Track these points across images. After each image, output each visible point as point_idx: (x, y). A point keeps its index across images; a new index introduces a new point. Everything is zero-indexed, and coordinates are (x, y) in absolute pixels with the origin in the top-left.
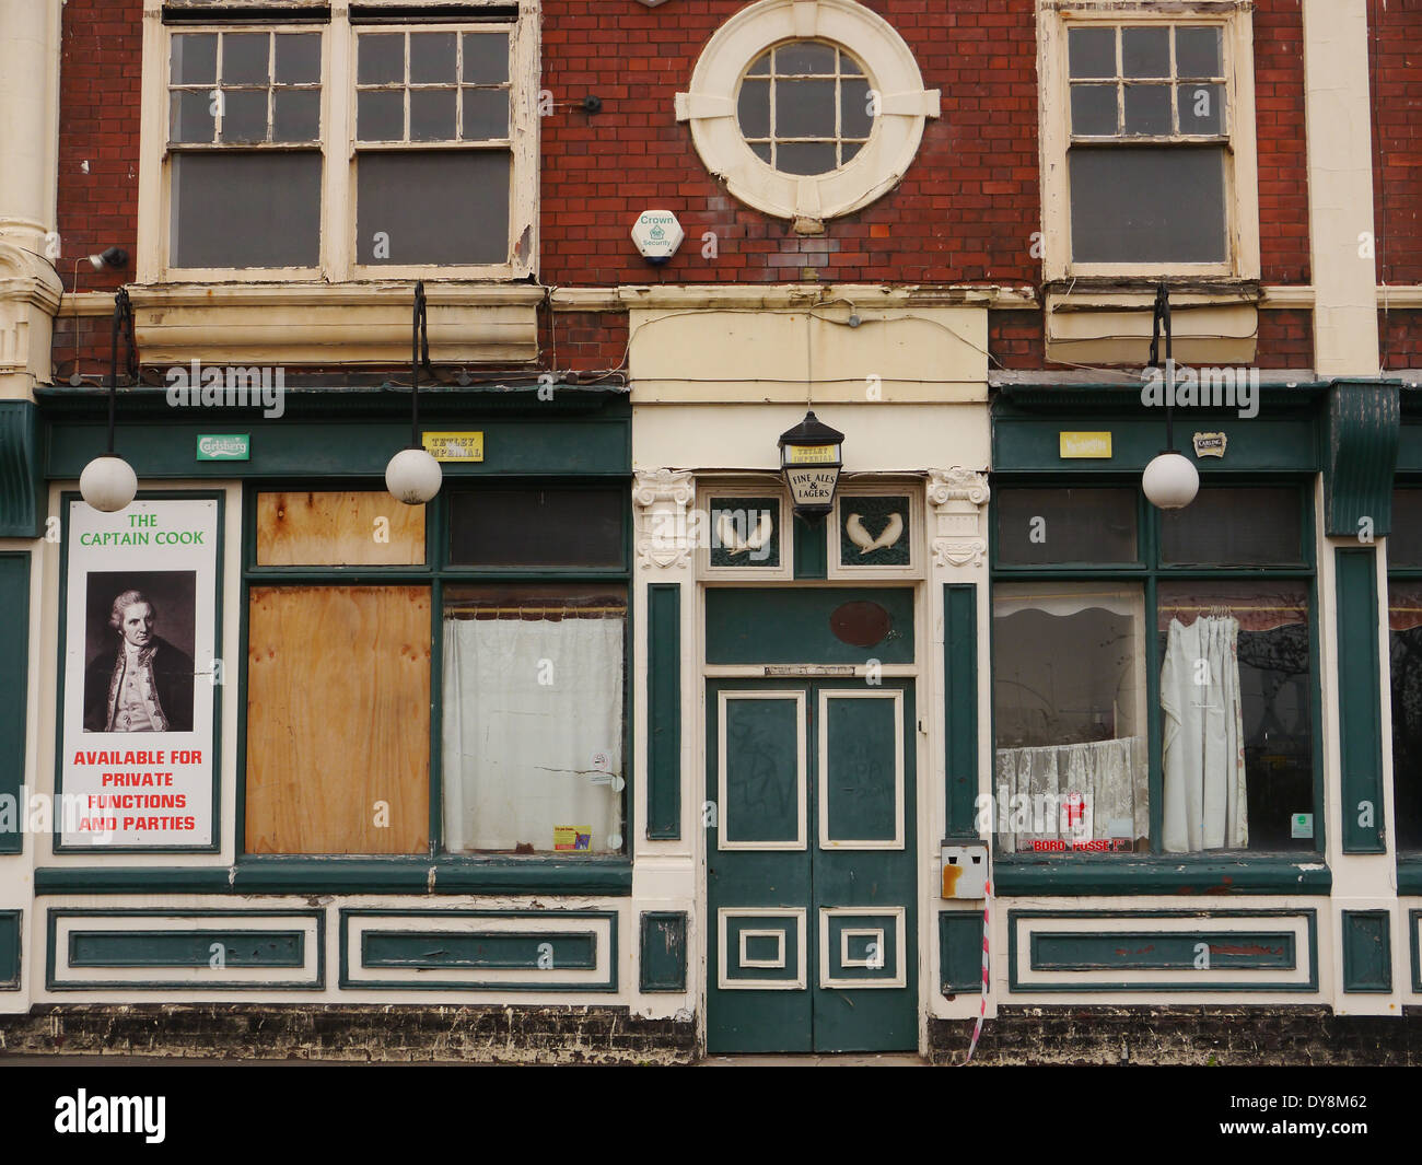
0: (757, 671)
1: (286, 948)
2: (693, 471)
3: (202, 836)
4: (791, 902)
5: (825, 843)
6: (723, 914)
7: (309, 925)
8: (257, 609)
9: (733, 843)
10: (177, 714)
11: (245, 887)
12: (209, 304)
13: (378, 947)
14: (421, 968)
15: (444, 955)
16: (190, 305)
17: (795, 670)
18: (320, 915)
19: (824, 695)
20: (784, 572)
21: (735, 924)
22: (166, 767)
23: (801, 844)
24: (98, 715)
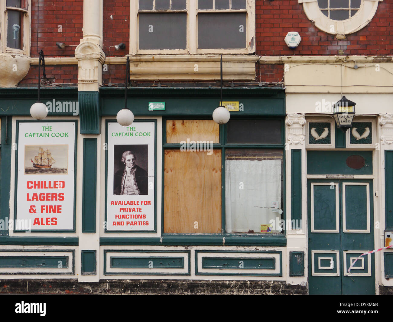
0: (323, 176)
1: (179, 262)
2: (305, 114)
3: (151, 227)
4: (334, 249)
5: (345, 230)
6: (313, 252)
7: (185, 255)
8: (167, 157)
9: (316, 230)
10: (143, 189)
11: (165, 244)
12: (153, 61)
13: (207, 262)
14: (221, 269)
15: (228, 265)
16: (147, 61)
17: (335, 176)
18: (189, 252)
19: (344, 184)
20: (332, 146)
21: (317, 255)
22: (140, 206)
23: (337, 231)
24: (118, 190)
